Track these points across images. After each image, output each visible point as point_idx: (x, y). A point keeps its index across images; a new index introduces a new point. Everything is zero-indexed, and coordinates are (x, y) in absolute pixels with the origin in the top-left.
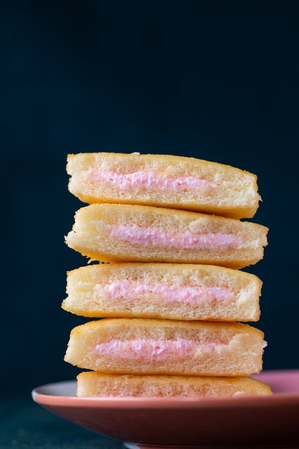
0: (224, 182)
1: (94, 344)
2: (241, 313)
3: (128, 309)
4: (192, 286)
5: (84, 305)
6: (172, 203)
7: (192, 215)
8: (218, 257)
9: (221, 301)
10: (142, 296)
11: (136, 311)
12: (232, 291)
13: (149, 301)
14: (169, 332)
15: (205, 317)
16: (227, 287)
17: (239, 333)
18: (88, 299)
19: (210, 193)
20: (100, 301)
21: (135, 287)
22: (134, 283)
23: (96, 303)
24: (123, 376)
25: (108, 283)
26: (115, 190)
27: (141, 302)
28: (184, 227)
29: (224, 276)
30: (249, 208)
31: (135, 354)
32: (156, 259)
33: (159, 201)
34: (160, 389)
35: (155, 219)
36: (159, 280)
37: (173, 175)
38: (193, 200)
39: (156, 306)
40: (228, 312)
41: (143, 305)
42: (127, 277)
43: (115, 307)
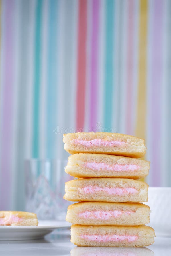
0: (131, 142)
1: (78, 213)
2: (141, 199)
3: (92, 198)
4: (119, 188)
5: (73, 197)
6: (109, 152)
7: (118, 157)
8: (130, 175)
9: (132, 194)
10: (98, 192)
11: (96, 199)
12: (136, 190)
13: (101, 194)
14: (110, 208)
15: (125, 201)
16: (134, 188)
17: (140, 207)
18: (75, 194)
19: (126, 147)
20: (80, 195)
21: (95, 189)
22: (94, 187)
23: (78, 196)
24: (90, 227)
25: (83, 187)
26: (84, 148)
27: (98, 195)
28: (115, 162)
29: (133, 183)
30: (142, 153)
31: (96, 217)
32: (104, 176)
33: (104, 152)
34: (106, 231)
35: (102, 159)
36: (105, 185)
37: (109, 140)
38: (119, 150)
39: (104, 197)
40: (135, 199)
41: (99, 196)
42: (91, 184)
43: (87, 197)
